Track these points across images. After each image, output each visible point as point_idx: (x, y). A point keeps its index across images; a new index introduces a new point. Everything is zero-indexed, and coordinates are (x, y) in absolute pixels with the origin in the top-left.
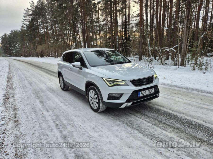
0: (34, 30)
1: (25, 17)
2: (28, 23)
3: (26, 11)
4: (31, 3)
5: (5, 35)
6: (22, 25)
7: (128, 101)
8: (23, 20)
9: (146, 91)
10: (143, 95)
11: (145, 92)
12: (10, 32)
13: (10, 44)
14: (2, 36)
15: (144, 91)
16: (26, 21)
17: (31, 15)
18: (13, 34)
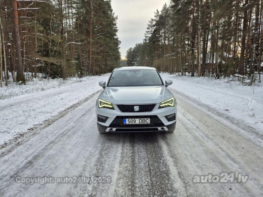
0: (154, 42)
1: (148, 29)
2: (150, 35)
3: (150, 22)
4: (156, 12)
5: (131, 49)
6: (144, 38)
7: (112, 125)
8: (146, 33)
9: (136, 119)
10: (131, 123)
11: (134, 121)
12: (135, 46)
13: (133, 58)
14: (128, 50)
15: (133, 119)
16: (148, 33)
17: (154, 26)
18: (137, 48)
